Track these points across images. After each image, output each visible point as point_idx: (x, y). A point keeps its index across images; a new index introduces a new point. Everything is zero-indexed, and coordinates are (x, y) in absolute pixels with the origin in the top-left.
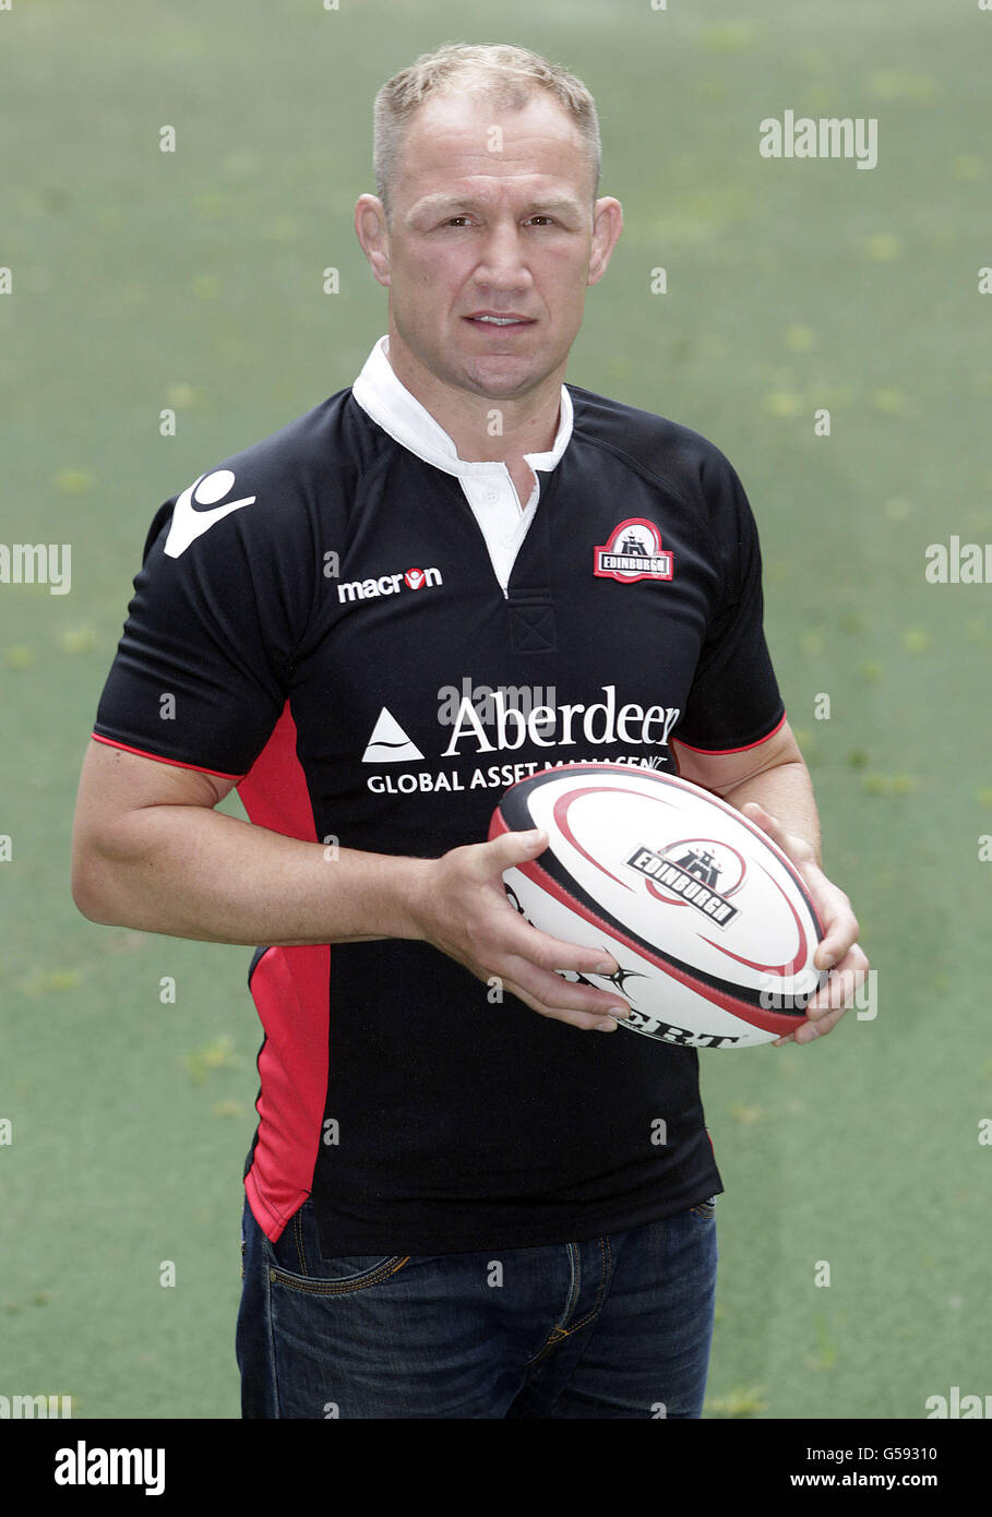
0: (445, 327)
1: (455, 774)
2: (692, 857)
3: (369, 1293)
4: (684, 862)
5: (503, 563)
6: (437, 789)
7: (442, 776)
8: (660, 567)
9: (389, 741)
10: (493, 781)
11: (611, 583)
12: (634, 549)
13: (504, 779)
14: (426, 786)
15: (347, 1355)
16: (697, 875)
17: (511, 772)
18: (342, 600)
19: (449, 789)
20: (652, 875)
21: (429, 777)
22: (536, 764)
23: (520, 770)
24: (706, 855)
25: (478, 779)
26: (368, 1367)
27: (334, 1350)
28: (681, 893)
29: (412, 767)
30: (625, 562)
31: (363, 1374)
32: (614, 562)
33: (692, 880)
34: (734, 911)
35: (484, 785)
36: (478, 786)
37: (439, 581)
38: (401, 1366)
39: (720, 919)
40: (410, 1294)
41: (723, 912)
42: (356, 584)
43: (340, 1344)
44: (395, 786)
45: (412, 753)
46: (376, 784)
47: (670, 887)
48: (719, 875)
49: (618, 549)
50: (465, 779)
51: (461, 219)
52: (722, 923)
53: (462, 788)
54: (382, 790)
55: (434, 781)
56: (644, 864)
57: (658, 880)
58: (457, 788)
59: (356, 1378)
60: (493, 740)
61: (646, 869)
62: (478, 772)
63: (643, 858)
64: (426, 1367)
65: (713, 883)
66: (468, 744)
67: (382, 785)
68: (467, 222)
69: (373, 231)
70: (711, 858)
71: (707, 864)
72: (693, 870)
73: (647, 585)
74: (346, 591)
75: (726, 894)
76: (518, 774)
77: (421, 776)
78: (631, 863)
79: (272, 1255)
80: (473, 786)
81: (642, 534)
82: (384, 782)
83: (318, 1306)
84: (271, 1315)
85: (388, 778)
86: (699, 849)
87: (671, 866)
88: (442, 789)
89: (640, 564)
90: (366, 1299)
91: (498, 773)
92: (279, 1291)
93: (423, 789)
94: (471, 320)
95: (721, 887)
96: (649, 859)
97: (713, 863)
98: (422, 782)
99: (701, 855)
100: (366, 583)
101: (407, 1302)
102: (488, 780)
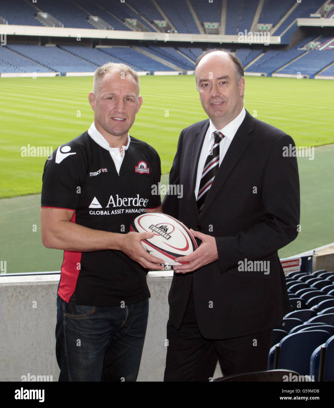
0: (107, 120)
1: (108, 211)
2: (162, 226)
3: (87, 318)
4: (160, 227)
5: (118, 169)
6: (104, 214)
7: (106, 211)
8: (147, 171)
9: (95, 204)
10: (116, 213)
11: (138, 174)
12: (142, 167)
13: (117, 212)
14: (102, 213)
15: (83, 331)
16: (163, 229)
17: (119, 211)
18: (90, 176)
19: (107, 214)
20: (153, 230)
21: (103, 211)
22: (124, 210)
23: (121, 210)
24: (166, 226)
25: (113, 212)
26: (87, 333)
27: (80, 330)
28: (159, 233)
29: (100, 209)
30: (141, 170)
31: (86, 335)
32: (139, 169)
33: (162, 231)
34: (170, 237)
35: (114, 214)
36: (113, 214)
37: (107, 171)
38: (94, 333)
39: (167, 238)
40: (96, 318)
41: (168, 237)
42: (92, 173)
43: (81, 329)
44: (95, 213)
45: (100, 206)
46: (91, 213)
47: (157, 232)
48: (168, 230)
49: (139, 167)
50: (110, 212)
51: (112, 98)
52: (168, 239)
53: (109, 214)
54: (92, 214)
55: (104, 213)
56: (152, 228)
57: (155, 231)
58: (108, 214)
59: (84, 336)
60: (116, 205)
61: (152, 229)
62: (113, 211)
63: (152, 227)
64: (99, 333)
65: (166, 231)
66: (111, 205)
67: (93, 213)
68: (113, 99)
69: (92, 99)
70: (167, 226)
71: (166, 228)
72: (162, 229)
73: (144, 174)
74: (91, 174)
75: (169, 233)
76: (120, 211)
77: (101, 211)
78: (150, 228)
79: (65, 310)
80: (112, 214)
81: (143, 164)
82: (93, 212)
83: (76, 321)
84: (65, 323)
85: (94, 211)
86: (164, 225)
87: (158, 228)
88: (105, 214)
89: (143, 170)
90: (87, 319)
91: (117, 211)
92: (67, 318)
93: (101, 214)
94: (112, 118)
95: (168, 232)
96: (153, 227)
97: (167, 228)
98: (101, 213)
99: (164, 226)
100: (94, 173)
101: (95, 319)
102: (115, 213)
